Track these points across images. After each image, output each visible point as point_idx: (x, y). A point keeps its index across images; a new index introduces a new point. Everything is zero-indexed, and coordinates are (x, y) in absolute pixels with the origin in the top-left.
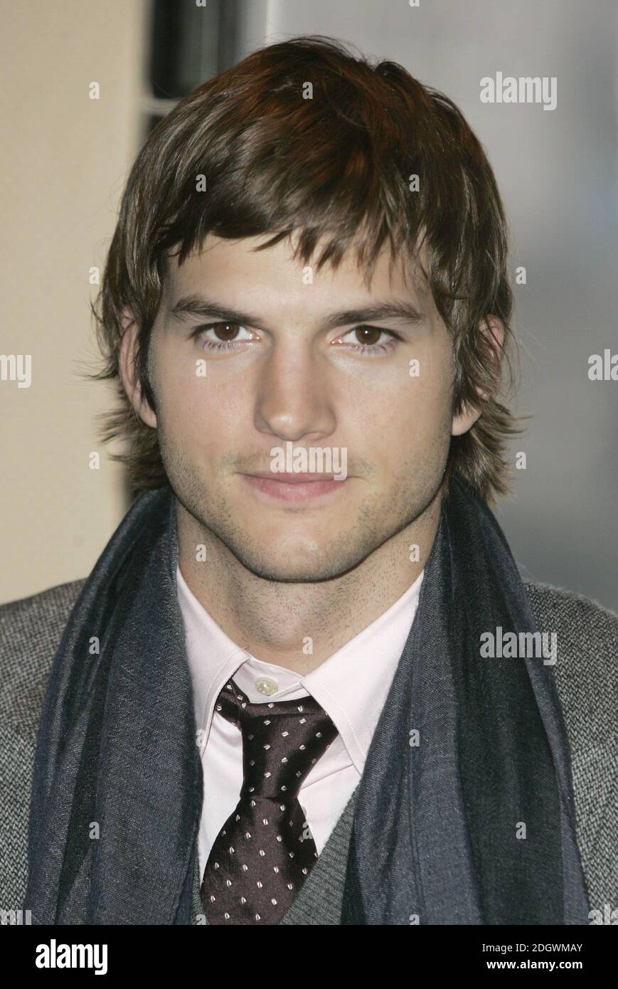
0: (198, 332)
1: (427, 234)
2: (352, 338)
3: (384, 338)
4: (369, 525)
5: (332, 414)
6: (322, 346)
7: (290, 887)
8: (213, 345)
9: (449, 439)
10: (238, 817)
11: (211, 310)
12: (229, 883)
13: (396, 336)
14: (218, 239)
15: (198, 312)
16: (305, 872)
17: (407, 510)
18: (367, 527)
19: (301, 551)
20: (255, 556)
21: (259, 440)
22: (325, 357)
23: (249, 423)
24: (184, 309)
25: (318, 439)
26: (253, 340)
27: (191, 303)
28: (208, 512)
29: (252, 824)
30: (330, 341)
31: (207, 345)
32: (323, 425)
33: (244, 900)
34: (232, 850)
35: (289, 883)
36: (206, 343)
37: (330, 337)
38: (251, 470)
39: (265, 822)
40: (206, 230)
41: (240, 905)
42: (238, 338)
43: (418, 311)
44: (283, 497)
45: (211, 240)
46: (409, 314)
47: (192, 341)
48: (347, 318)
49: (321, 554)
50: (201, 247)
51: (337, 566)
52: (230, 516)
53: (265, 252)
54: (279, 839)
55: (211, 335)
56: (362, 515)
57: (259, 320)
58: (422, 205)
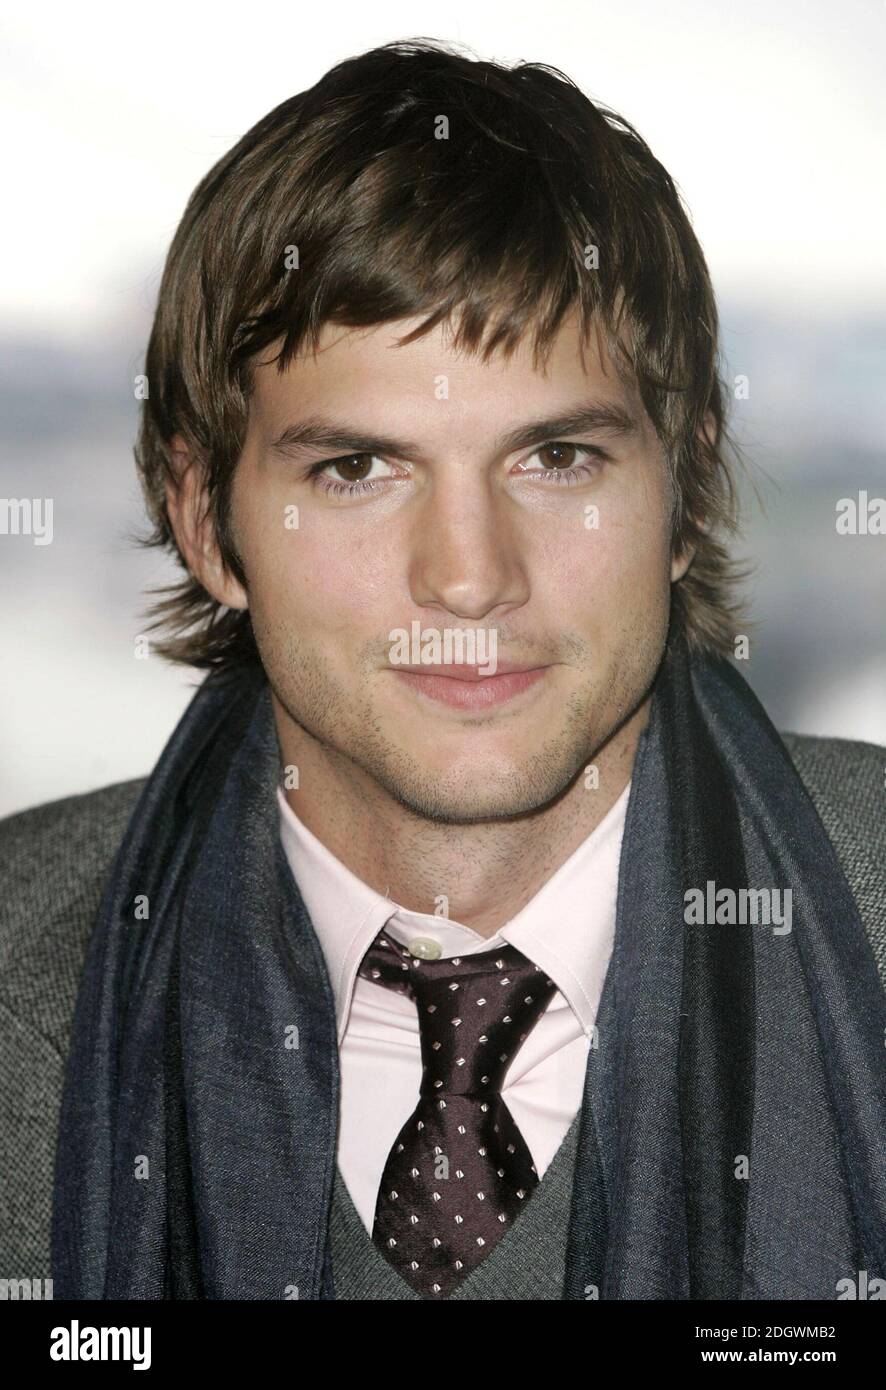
0: (316, 471)
1: (625, 298)
2: (535, 462)
3: (581, 458)
4: (583, 727)
5: (523, 576)
6: (500, 477)
7: (502, 1218)
8: (335, 487)
9: (669, 587)
10: (421, 1125)
11: (338, 438)
12: (414, 1219)
13: (598, 454)
14: (342, 330)
15: (318, 443)
16: (520, 1195)
22: (504, 492)
23: (403, 594)
24: (295, 440)
25: (506, 613)
26: (397, 477)
27: (307, 431)
28: (344, 724)
29: (443, 1134)
30: (510, 468)
31: (332, 489)
32: (513, 592)
33: (437, 1242)
34: (415, 1172)
35: (499, 1214)
36: (330, 485)
37: (509, 462)
39: (462, 1130)
40: (326, 315)
41: (432, 1249)
42: (371, 476)
43: (629, 415)
44: (461, 704)
45: (331, 333)
46: (619, 421)
47: (308, 484)
49: (522, 777)
50: (316, 343)
51: (544, 790)
52: (378, 730)
53: (415, 345)
54: (482, 1152)
55: (332, 474)
56: (572, 714)
57: (411, 446)
58: (616, 256)
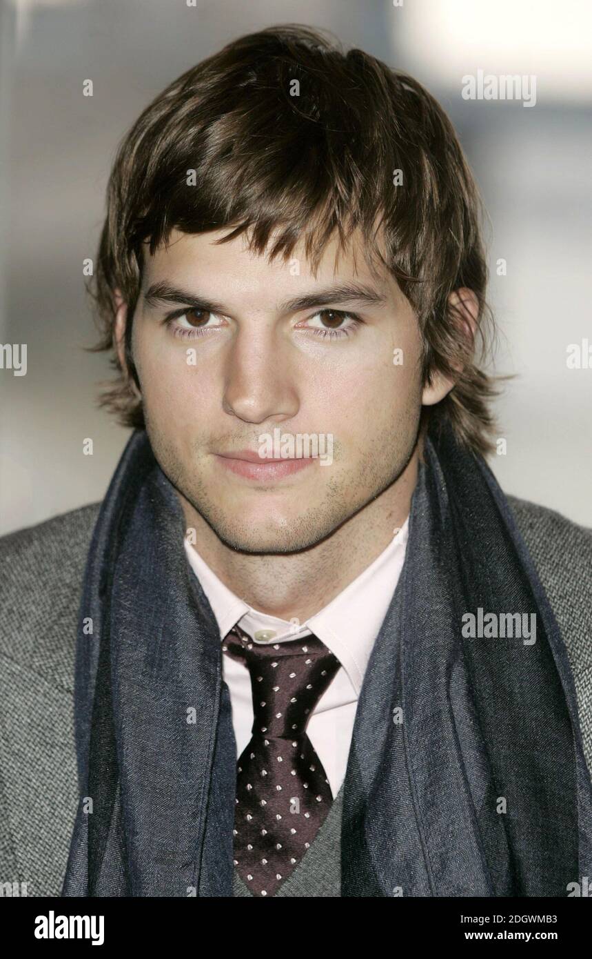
0: (172, 317)
1: (383, 219)
2: (317, 322)
3: (347, 322)
4: (338, 500)
5: (296, 397)
6: (286, 330)
7: (307, 815)
8: (184, 332)
10: (253, 756)
11: (178, 297)
12: (249, 817)
13: (357, 319)
14: (182, 234)
15: (167, 298)
16: (318, 799)
17: (377, 483)
18: (336, 502)
19: (271, 527)
20: (228, 532)
21: (230, 421)
22: (289, 340)
23: (219, 405)
24: (155, 295)
25: (284, 420)
26: (222, 325)
27: (160, 290)
29: (267, 762)
30: (293, 325)
31: (178, 332)
32: (285, 407)
33: (265, 832)
34: (249, 786)
36: (177, 329)
37: (293, 321)
38: (221, 450)
39: (279, 759)
40: (171, 224)
41: (261, 837)
42: (209, 324)
43: (379, 293)
44: (252, 477)
45: (176, 234)
46: (369, 296)
47: (165, 327)
48: (309, 302)
49: (291, 530)
50: (167, 241)
51: (307, 540)
52: (206, 494)
53: (226, 245)
54: (293, 773)
55: (183, 322)
56: (330, 491)
